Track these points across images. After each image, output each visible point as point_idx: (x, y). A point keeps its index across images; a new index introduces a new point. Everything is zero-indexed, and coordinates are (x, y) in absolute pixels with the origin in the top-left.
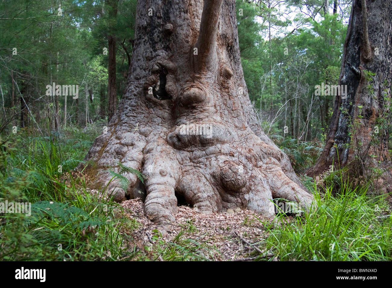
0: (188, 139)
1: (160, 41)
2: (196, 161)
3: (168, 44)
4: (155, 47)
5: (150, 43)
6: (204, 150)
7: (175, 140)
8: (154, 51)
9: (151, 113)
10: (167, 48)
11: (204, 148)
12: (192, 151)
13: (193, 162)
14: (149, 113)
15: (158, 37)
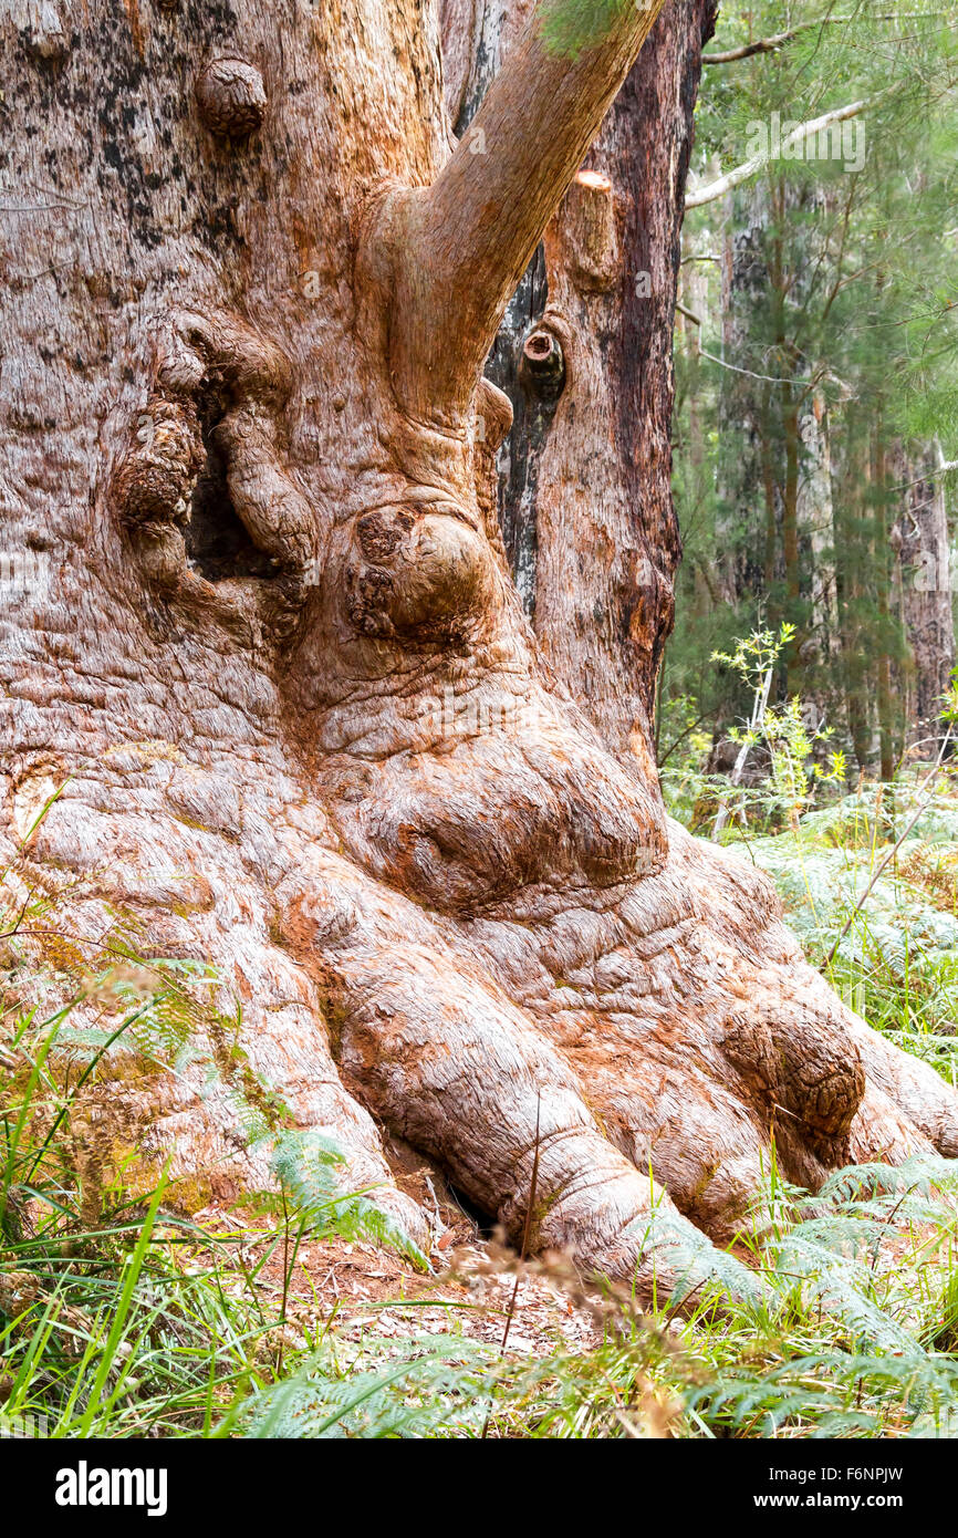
0: (515, 847)
1: (177, 171)
2: (584, 975)
3: (221, 199)
4: (146, 212)
5: (102, 181)
6: (612, 907)
7: (424, 852)
8: (144, 240)
9: (177, 672)
10: (215, 229)
11: (608, 896)
12: (547, 921)
13: (573, 986)
14: (164, 676)
15: (166, 140)
